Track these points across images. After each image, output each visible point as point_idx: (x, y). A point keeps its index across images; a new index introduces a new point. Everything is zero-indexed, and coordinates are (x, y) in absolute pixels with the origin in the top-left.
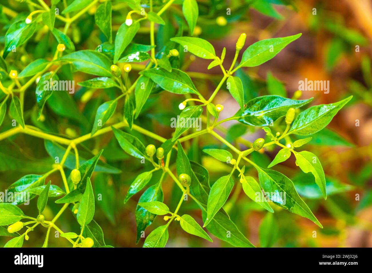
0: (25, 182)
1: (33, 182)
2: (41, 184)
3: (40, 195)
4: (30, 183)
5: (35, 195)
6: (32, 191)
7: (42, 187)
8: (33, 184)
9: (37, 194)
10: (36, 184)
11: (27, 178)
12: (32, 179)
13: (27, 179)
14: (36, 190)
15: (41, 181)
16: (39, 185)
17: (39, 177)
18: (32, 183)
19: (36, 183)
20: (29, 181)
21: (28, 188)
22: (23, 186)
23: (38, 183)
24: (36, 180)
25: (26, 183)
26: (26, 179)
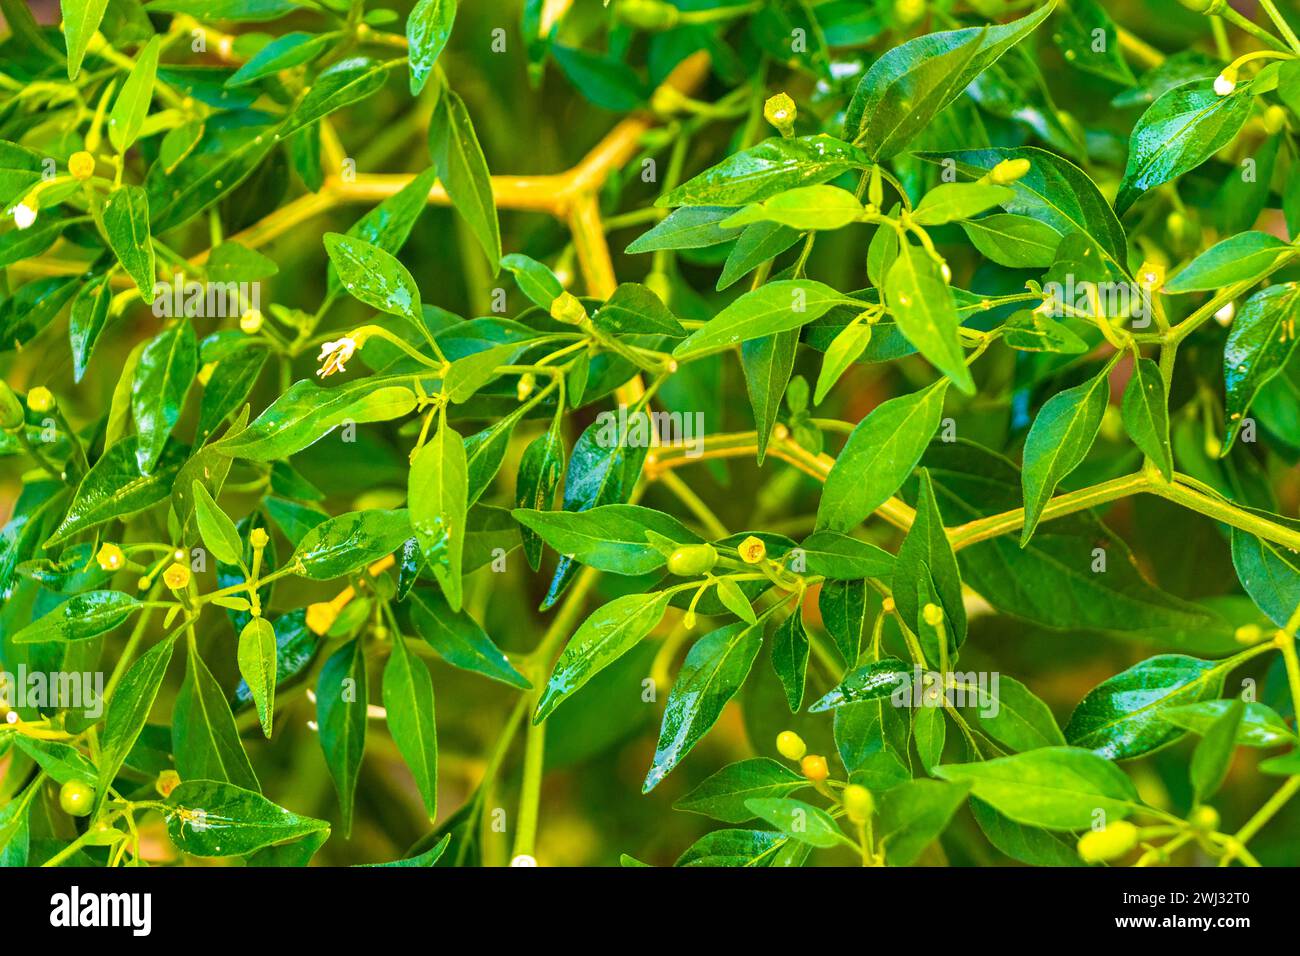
0: (1149, 679)
1: (1180, 683)
2: (1208, 696)
3: (1203, 734)
4: (1170, 685)
5: (1182, 731)
6: (1174, 716)
7: (1212, 704)
8: (1180, 692)
9: (1192, 729)
10: (1190, 692)
11: (1158, 664)
12: (1178, 671)
13: (1161, 670)
14: (1192, 714)
15: (1209, 683)
16: (1202, 699)
17: (1204, 667)
18: (1176, 686)
19: (1188, 687)
20: (1166, 675)
21: (1158, 702)
22: (1141, 693)
23: (1196, 688)
24: (1190, 678)
25: (1153, 683)
26: (1154, 670)
